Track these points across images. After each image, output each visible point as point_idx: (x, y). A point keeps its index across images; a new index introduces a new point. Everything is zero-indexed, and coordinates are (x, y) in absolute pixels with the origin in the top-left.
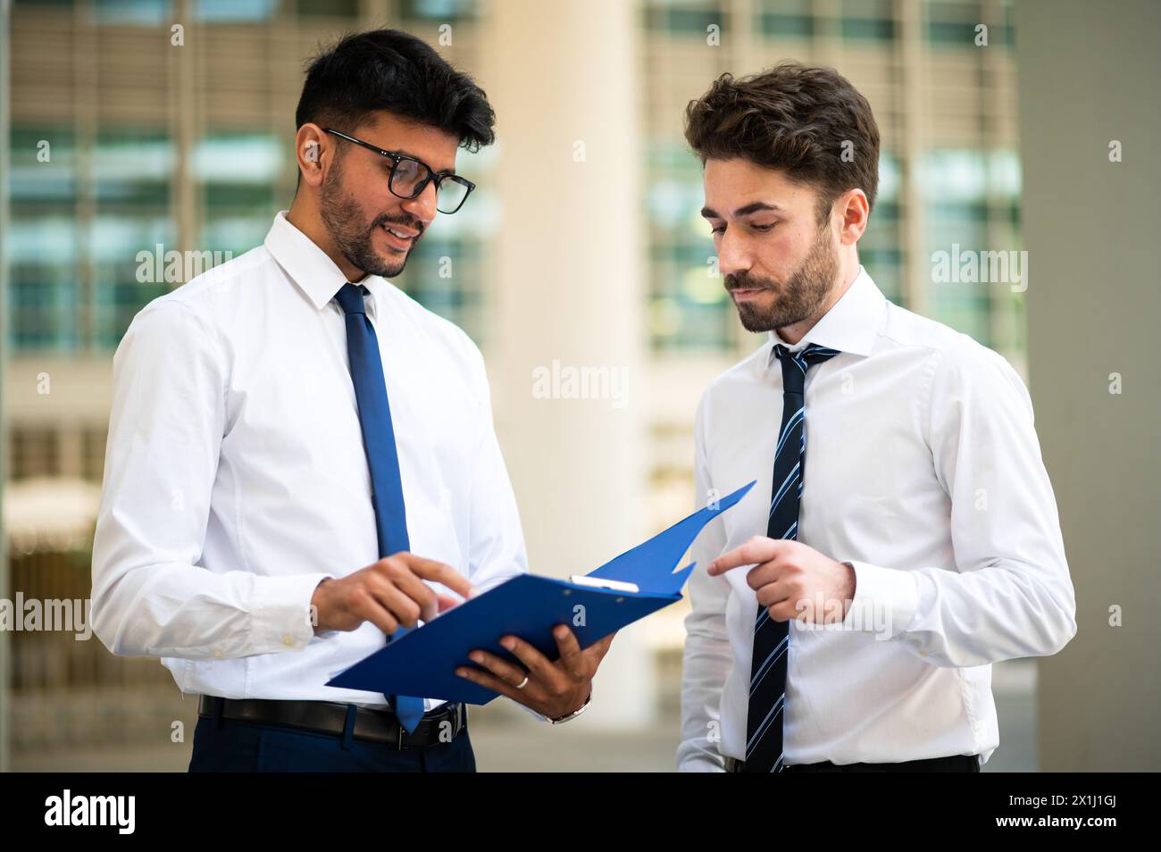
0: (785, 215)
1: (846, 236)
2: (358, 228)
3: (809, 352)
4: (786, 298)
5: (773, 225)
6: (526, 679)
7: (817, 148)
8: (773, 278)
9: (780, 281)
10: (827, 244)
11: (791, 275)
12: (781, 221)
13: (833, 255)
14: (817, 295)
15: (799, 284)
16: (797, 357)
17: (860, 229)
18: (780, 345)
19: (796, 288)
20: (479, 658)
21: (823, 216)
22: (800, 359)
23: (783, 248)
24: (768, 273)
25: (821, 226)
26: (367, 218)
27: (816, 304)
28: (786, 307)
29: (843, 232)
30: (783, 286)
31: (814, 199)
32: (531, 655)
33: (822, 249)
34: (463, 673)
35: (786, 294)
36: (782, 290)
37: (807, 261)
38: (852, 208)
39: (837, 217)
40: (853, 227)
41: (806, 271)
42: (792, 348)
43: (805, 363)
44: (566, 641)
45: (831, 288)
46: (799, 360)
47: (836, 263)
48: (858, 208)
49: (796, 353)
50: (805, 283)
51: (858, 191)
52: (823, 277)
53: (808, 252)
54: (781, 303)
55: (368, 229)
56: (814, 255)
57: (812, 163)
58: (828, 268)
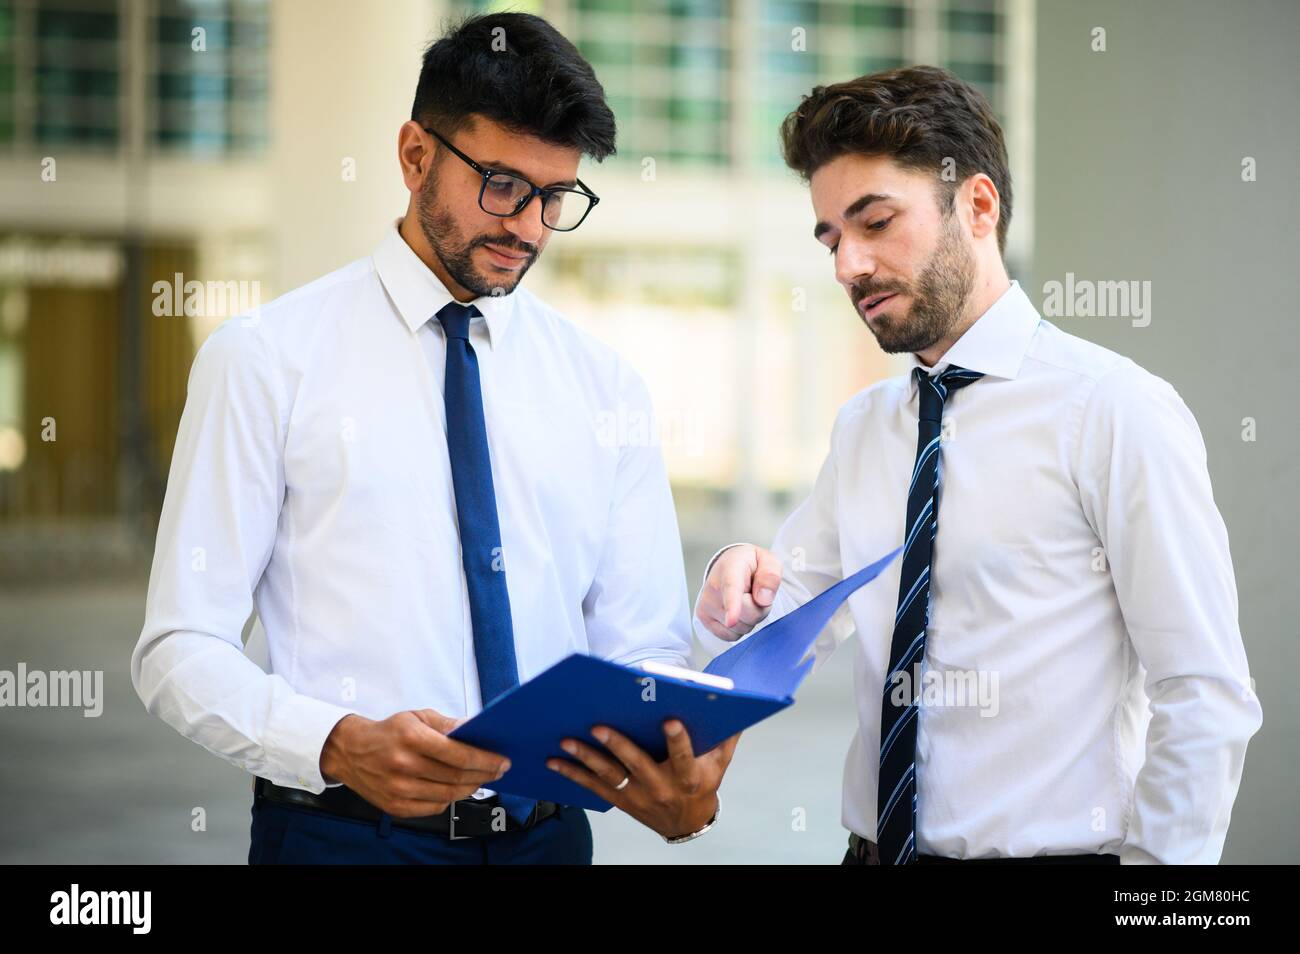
0: (901, 205)
1: (978, 227)
2: (456, 244)
3: (948, 375)
4: (921, 301)
5: (890, 219)
6: (626, 781)
7: (923, 126)
8: (900, 279)
9: (909, 280)
10: (957, 236)
11: (920, 272)
12: (898, 213)
13: (967, 249)
14: (957, 297)
15: (932, 282)
16: (935, 381)
17: (993, 217)
18: (919, 369)
19: (929, 288)
20: (571, 748)
21: (948, 204)
22: (938, 382)
23: (906, 243)
24: (894, 273)
25: (945, 215)
26: (464, 235)
27: (958, 308)
28: (925, 313)
29: (973, 222)
30: (913, 287)
31: (932, 187)
32: (629, 752)
33: (950, 241)
34: (554, 766)
35: (920, 296)
36: (914, 292)
37: (936, 255)
38: (979, 196)
39: (963, 205)
40: (984, 217)
41: (937, 266)
42: (931, 371)
43: (944, 387)
44: (676, 739)
45: (972, 290)
46: (937, 384)
47: (973, 258)
48: (986, 195)
49: (934, 377)
50: (939, 281)
51: (982, 176)
52: (960, 273)
53: (936, 244)
54: (917, 308)
55: (467, 246)
56: (943, 248)
57: (921, 144)
58: (963, 263)
